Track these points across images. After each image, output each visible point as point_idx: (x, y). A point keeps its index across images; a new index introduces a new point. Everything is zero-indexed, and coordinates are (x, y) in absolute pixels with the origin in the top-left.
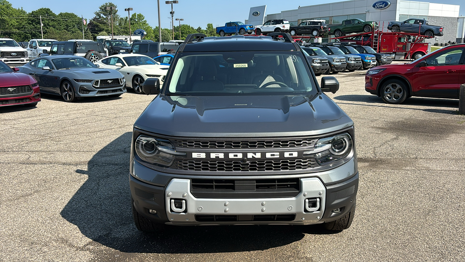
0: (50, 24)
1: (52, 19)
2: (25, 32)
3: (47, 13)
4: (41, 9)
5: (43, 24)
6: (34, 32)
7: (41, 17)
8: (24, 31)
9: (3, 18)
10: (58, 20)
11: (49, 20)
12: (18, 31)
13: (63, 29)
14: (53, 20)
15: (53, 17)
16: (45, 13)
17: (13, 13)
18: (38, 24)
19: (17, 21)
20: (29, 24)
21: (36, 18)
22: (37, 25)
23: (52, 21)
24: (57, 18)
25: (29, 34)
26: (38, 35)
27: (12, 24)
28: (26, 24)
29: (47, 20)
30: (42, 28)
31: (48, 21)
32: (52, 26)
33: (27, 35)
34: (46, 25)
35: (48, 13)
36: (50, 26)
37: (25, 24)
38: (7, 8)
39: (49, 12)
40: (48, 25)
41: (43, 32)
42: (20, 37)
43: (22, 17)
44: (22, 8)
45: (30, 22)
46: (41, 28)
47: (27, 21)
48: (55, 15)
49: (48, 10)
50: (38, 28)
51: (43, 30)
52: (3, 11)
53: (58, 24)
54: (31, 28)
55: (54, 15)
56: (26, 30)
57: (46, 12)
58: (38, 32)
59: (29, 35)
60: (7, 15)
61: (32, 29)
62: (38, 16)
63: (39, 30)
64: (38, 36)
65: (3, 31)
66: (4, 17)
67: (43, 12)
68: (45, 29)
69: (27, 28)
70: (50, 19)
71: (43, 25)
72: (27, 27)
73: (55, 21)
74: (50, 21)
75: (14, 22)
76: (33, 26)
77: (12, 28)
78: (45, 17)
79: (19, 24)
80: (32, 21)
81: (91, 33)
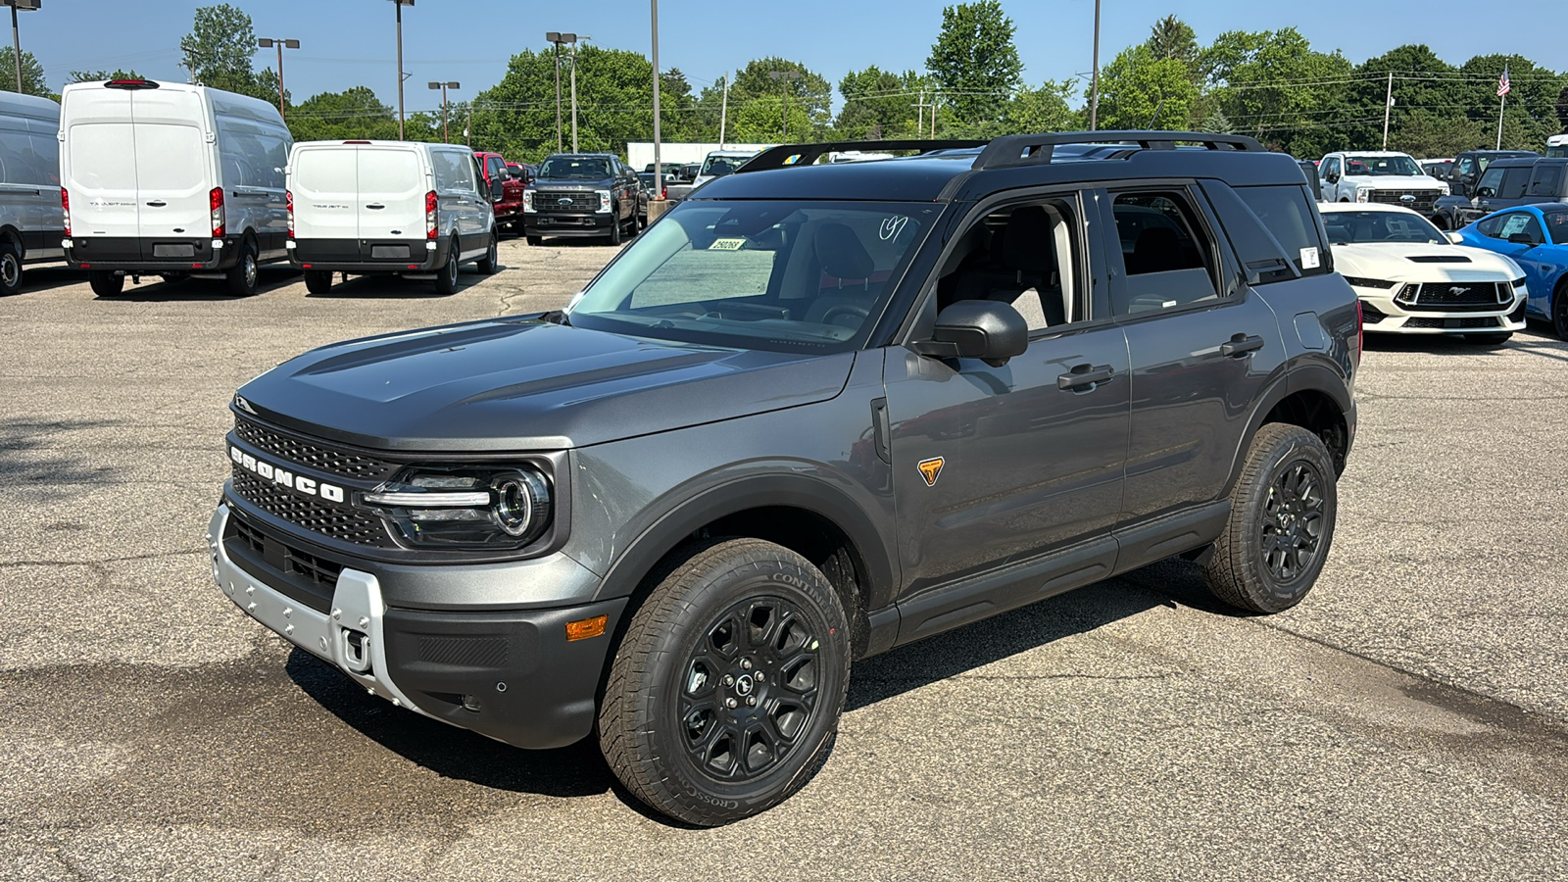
0: (1420, 99)
1: (1430, 81)
2: (1332, 129)
3: (1416, 61)
4: (1398, 51)
5: (1393, 101)
6: (1360, 128)
7: (1391, 77)
8: (1331, 125)
9: (1273, 86)
10: (1451, 84)
11: (1417, 84)
12: (1312, 127)
13: (1461, 111)
14: (1433, 85)
15: (1435, 75)
16: (1407, 64)
17: (1306, 70)
18: (1379, 102)
19: (1315, 93)
20: (1352, 101)
21: (1375, 82)
22: (1375, 103)
23: (1430, 86)
24: (1448, 76)
25: (1344, 133)
26: (1373, 136)
27: (1297, 105)
28: (1342, 102)
29: (1410, 85)
30: (1390, 114)
31: (1412, 89)
32: (1425, 104)
33: (1337, 138)
34: (1403, 103)
35: (1420, 63)
36: (1418, 104)
37: (1337, 102)
38: (1293, 56)
39: (1422, 58)
40: (1412, 102)
41: (1389, 125)
42: (1319, 143)
43: (1334, 79)
44: (1338, 50)
45: (1355, 94)
46: (1385, 114)
47: (1345, 94)
48: (1445, 65)
49: (1423, 49)
50: (1374, 114)
51: (1390, 119)
52: (1278, 66)
53: (1448, 95)
54: (1356, 114)
55: (1439, 68)
56: (1338, 120)
57: (1415, 59)
58: (1373, 126)
59: (1345, 136)
60: (1287, 76)
61: (1358, 117)
62: (1382, 75)
63: (1379, 119)
64: (1372, 140)
65: (1269, 128)
66: (1277, 83)
67: (1403, 61)
68: (1397, 114)
69: (1341, 114)
70: (1421, 81)
71: (1393, 103)
72: (1341, 111)
73: (1440, 86)
74: (1421, 88)
75: (1307, 97)
76: (1362, 109)
77: (1296, 117)
78: (1407, 75)
79: (1319, 104)
80: (1363, 91)
81: (1562, 125)
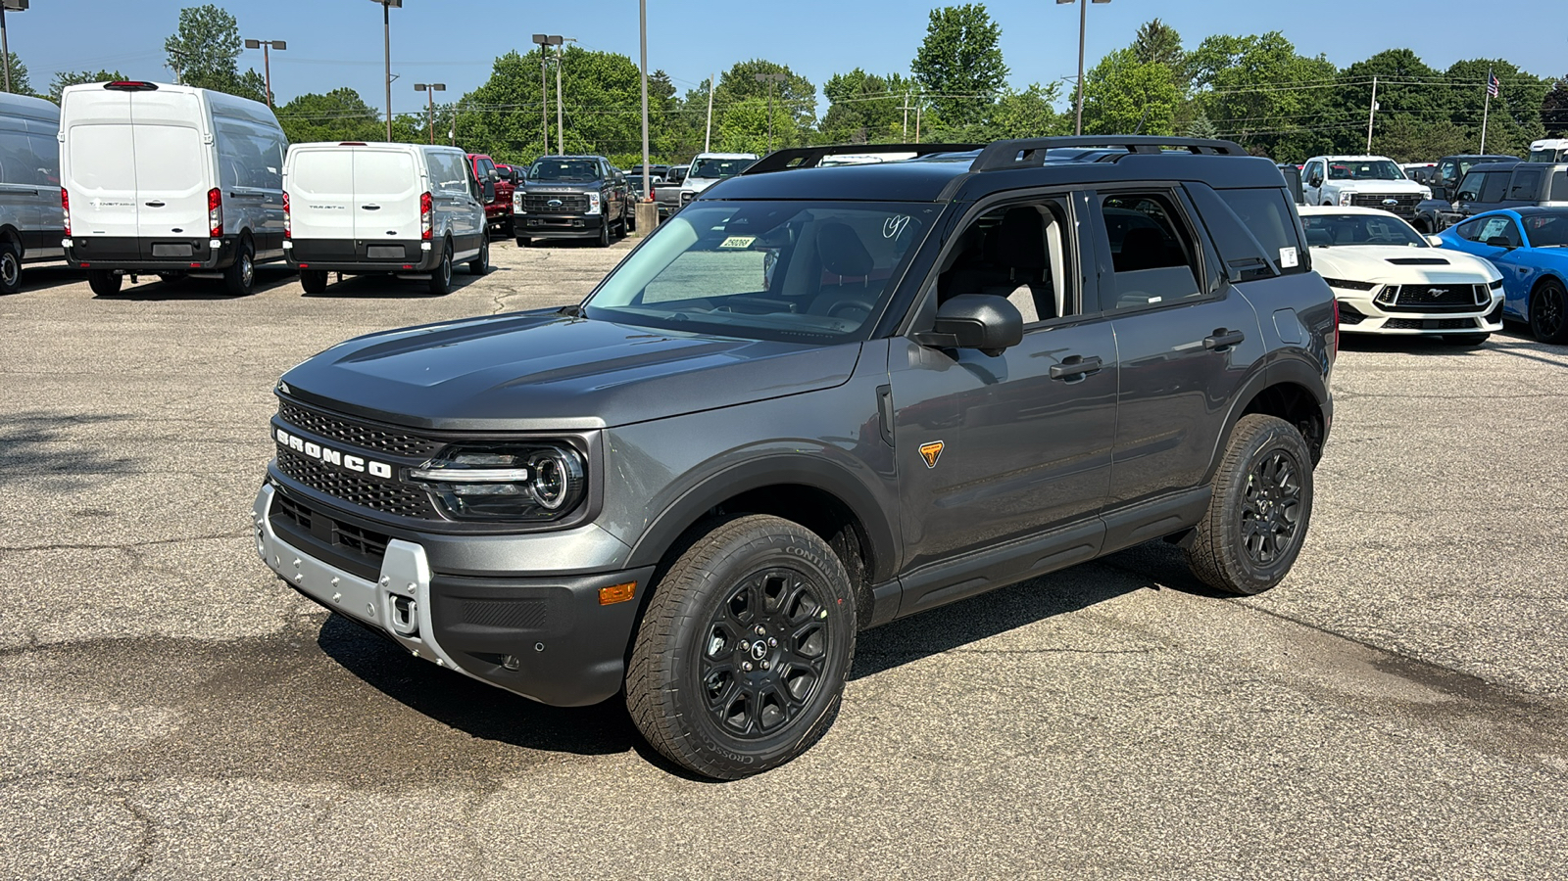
0: (1404, 103)
1: (1414, 86)
2: (1317, 133)
3: (1401, 65)
4: (1382, 55)
5: (1378, 105)
6: (1344, 132)
7: (1375, 82)
8: (1315, 129)
9: (1258, 90)
10: (1435, 89)
11: (1401, 89)
12: (1297, 131)
13: (1445, 116)
14: (1418, 90)
15: (1419, 79)
16: (1392, 68)
17: (1291, 74)
18: (1363, 106)
19: (1300, 98)
20: (1336, 105)
21: (1360, 86)
22: (1359, 108)
23: (1414, 91)
24: (1432, 81)
25: (1328, 137)
26: (1357, 141)
27: (1282, 109)
28: (1327, 106)
29: (1394, 89)
30: (1374, 118)
31: (1396, 94)
32: (1409, 108)
33: (1321, 142)
34: (1387, 108)
35: (1405, 67)
36: (1403, 109)
37: (1322, 106)
38: (1278, 60)
39: (1406, 62)
40: (1396, 107)
41: (1374, 130)
42: (1302, 147)
43: (1318, 83)
44: (1322, 54)
45: (1339, 98)
46: (1369, 118)
47: (1329, 98)
48: (1429, 70)
49: (1407, 54)
50: (1359, 118)
51: (1374, 123)
52: (1263, 70)
53: (1432, 100)
54: (1340, 118)
55: (1423, 72)
56: (1323, 124)
57: (1399, 64)
58: (1357, 130)
59: (1329, 140)
60: (1272, 80)
61: (1342, 121)
62: (1367, 79)
63: (1363, 123)
64: (1356, 144)
65: (1253, 132)
66: (1262, 87)
67: (1387, 65)
68: (1382, 119)
69: (1326, 119)
70: (1406, 86)
71: (1377, 107)
72: (1326, 115)
73: (1424, 90)
74: (1405, 93)
75: (1291, 102)
76: (1346, 113)
77: (1280, 121)
78: (1391, 80)
79: (1303, 108)
80: (1347, 96)
81: (1546, 130)
